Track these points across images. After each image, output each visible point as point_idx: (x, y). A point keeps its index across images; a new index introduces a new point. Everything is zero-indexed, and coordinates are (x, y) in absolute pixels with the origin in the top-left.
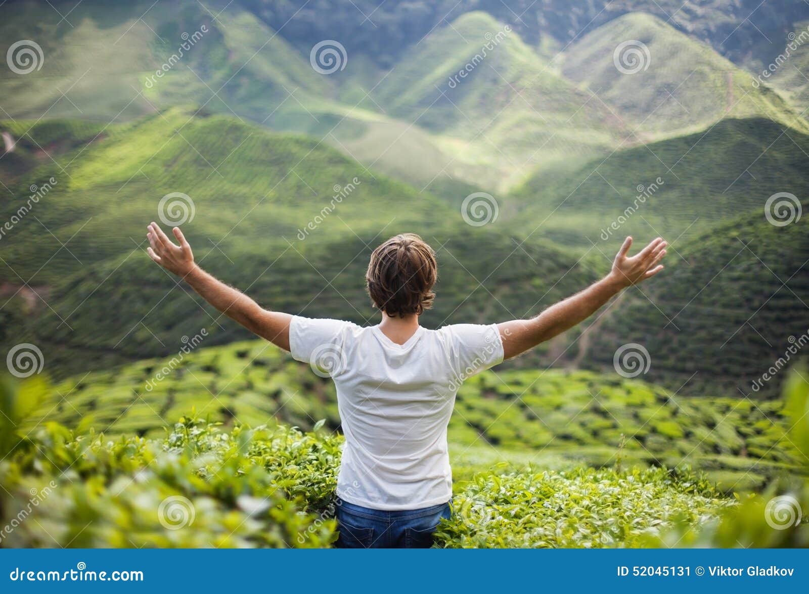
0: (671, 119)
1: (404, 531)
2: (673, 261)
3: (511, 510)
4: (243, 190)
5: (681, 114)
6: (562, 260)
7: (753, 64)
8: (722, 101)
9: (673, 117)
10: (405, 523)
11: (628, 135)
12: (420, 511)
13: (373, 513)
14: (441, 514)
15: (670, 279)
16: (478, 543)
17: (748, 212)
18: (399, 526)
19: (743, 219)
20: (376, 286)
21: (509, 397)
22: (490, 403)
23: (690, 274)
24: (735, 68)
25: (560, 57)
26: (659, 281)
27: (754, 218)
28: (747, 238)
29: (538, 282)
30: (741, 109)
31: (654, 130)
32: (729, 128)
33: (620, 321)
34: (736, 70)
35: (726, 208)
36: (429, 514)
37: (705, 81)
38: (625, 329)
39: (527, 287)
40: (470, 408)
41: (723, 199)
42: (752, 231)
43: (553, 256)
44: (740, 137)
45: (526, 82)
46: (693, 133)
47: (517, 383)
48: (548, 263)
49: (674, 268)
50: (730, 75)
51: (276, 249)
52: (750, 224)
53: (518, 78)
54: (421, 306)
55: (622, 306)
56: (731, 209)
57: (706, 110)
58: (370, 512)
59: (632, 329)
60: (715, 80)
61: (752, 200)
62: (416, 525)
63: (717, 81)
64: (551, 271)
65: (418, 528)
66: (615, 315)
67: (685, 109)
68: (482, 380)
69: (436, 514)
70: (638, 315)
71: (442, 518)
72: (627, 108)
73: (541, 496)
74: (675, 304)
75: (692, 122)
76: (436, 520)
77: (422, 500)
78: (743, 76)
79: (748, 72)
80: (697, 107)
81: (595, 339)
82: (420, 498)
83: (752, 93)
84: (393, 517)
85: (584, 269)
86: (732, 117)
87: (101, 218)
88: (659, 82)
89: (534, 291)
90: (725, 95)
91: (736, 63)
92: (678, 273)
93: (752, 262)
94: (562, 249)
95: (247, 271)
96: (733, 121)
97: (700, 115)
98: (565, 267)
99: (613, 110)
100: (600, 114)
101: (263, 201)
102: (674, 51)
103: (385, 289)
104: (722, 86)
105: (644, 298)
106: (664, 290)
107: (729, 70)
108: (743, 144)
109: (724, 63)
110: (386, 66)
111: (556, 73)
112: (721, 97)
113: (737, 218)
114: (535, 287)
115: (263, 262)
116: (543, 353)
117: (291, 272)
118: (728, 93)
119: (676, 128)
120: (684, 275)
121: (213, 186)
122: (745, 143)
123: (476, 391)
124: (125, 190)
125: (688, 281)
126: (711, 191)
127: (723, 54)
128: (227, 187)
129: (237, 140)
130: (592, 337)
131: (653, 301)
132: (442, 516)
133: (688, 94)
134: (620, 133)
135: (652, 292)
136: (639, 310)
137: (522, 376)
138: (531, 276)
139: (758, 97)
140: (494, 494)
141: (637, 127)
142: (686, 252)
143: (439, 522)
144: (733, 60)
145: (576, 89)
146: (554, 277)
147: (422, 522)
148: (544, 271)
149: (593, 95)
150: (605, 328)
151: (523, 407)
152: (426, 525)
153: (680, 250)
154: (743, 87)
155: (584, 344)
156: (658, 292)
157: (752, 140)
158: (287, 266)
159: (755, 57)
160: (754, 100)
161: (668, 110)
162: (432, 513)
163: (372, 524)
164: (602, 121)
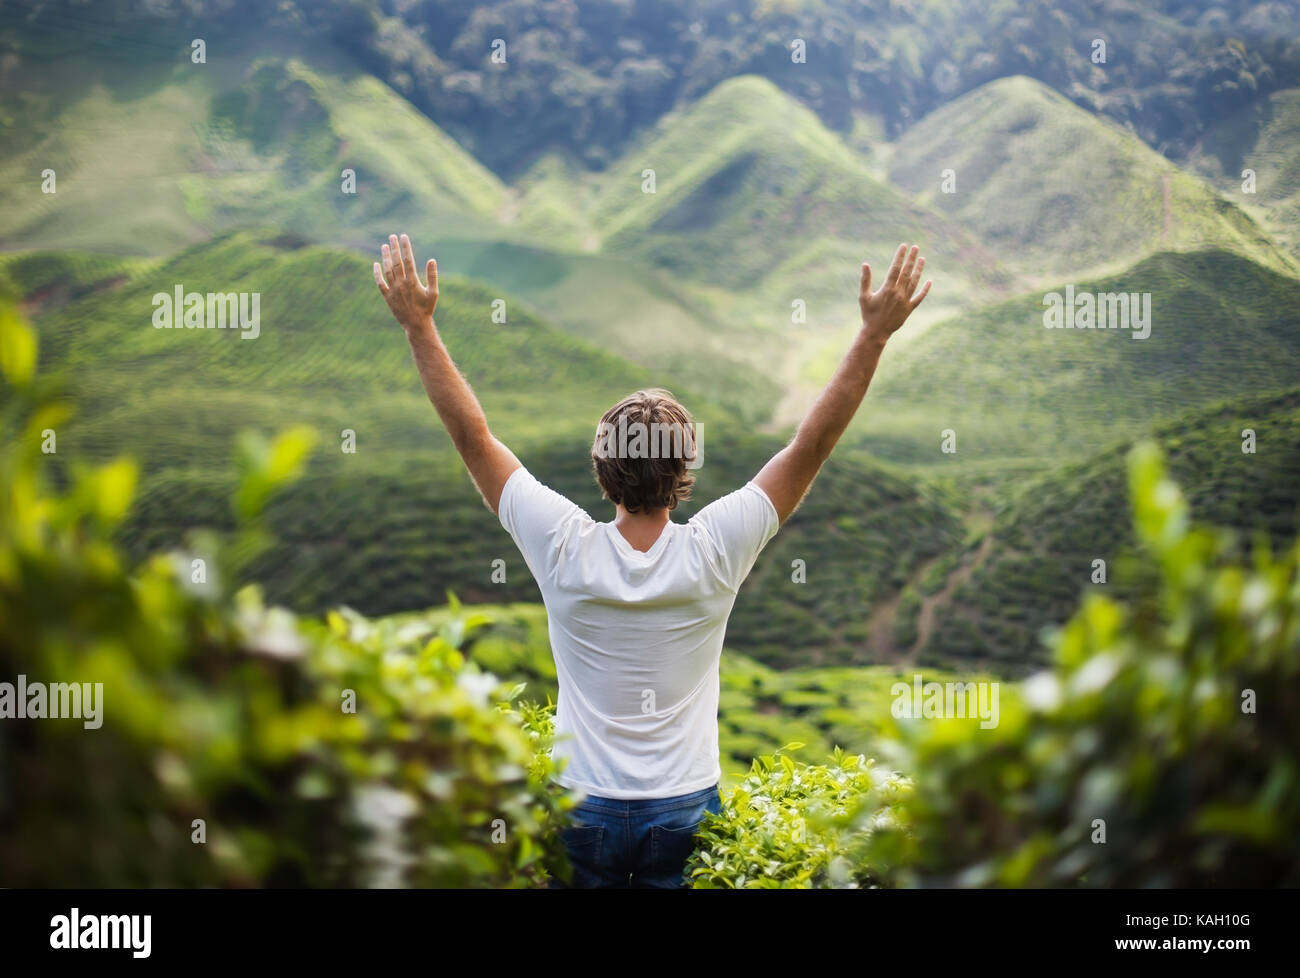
0: (1069, 254)
1: (650, 831)
2: (1073, 488)
3: (808, 806)
4: (361, 369)
5: (1086, 244)
6: (889, 487)
7: (1205, 162)
8: (1153, 224)
9: (1070, 250)
10: (651, 818)
11: (1000, 281)
12: (673, 801)
13: (603, 803)
14: (705, 806)
15: (1068, 519)
16: (761, 842)
17: (1197, 407)
18: (642, 823)
19: (1187, 418)
20: (608, 467)
21: (801, 711)
22: (771, 722)
23: (1101, 510)
24: (1175, 170)
25: (884, 151)
26: (1051, 521)
27: (1207, 416)
28: (1194, 449)
29: (848, 522)
30: (1185, 237)
31: (1041, 272)
32: (1165, 267)
33: (985, 588)
34: (1175, 172)
35: (1160, 400)
36: (686, 805)
37: (1124, 191)
38: (992, 600)
39: (831, 529)
40: (736, 730)
41: (1155, 385)
42: (1204, 438)
43: (875, 479)
44: (1183, 283)
45: (829, 192)
46: (1105, 276)
47: (815, 689)
48: (865, 491)
49: (1075, 499)
50: (1166, 181)
51: (414, 467)
52: (1200, 426)
53: (815, 185)
54: (675, 496)
55: (989, 562)
56: (1170, 402)
57: (1127, 240)
58: (599, 802)
59: (1006, 601)
60: (1141, 189)
61: (1204, 388)
62: (668, 820)
63: (1144, 191)
64: (871, 504)
65: (671, 825)
66: (976, 576)
67: (1092, 237)
68: (757, 683)
69: (698, 806)
70: (1015, 578)
71: (707, 811)
72: (995, 235)
73: (853, 789)
74: (1076, 558)
75: (1104, 258)
76: (697, 814)
77: (677, 783)
78: (1188, 182)
79: (1195, 175)
80: (1112, 235)
81: (943, 617)
82: (675, 780)
83: (1203, 211)
84: (633, 809)
85: (925, 501)
86: (1169, 250)
87: (118, 415)
88: (1049, 192)
89: (843, 537)
90: (1157, 214)
91: (1175, 162)
92: (1079, 508)
93: (1202, 489)
94: (889, 468)
95: (367, 504)
96: (1172, 256)
97: (1117, 247)
98: (895, 498)
99: (972, 237)
100: (952, 245)
101: (392, 387)
102: (1074, 141)
103: (622, 470)
104: (1153, 199)
105: (1027, 549)
106: (1059, 534)
107: (1164, 172)
108: (1187, 294)
109: (1159, 161)
110: (597, 167)
111: (878, 176)
112: (1151, 218)
113: (1178, 417)
114: (843, 529)
115: (393, 489)
116: (857, 640)
117: (437, 505)
118: (1163, 210)
119: (1077, 269)
120: (1090, 511)
121: (310, 363)
122: (1191, 292)
123: (748, 702)
124: (158, 369)
125: (1098, 519)
126: (1135, 373)
127: (1155, 146)
128: (334, 364)
129: (350, 287)
130: (939, 613)
131: (1040, 553)
132: (707, 808)
133: (1096, 212)
134: (983, 276)
135: (1039, 538)
136: (1016, 568)
137: (824, 678)
138: (838, 512)
139: (1213, 218)
140: (784, 787)
141: (1012, 266)
142: (1093, 473)
143: (702, 817)
144: (1171, 155)
145: (913, 203)
146: (876, 514)
147: (675, 817)
148: (859, 504)
149: (939, 213)
150: (959, 598)
151: (825, 727)
152: (683, 822)
153: (1083, 470)
154: (1188, 201)
155: (926, 625)
156: (1048, 539)
157: (1203, 288)
158: (433, 495)
159: (1207, 152)
160: (1208, 222)
161: (1063, 239)
162: (691, 804)
163: (602, 820)
164: (955, 255)
